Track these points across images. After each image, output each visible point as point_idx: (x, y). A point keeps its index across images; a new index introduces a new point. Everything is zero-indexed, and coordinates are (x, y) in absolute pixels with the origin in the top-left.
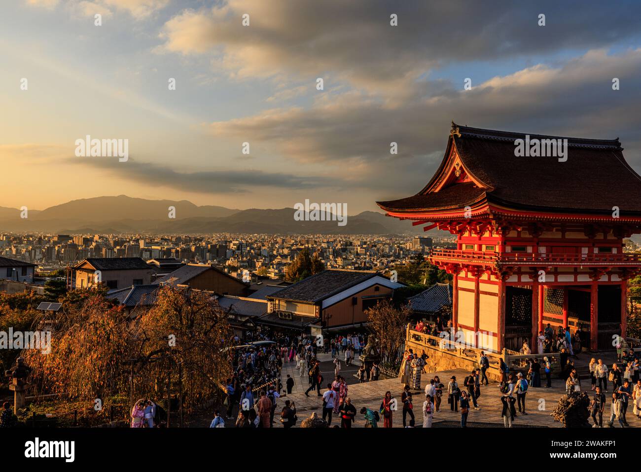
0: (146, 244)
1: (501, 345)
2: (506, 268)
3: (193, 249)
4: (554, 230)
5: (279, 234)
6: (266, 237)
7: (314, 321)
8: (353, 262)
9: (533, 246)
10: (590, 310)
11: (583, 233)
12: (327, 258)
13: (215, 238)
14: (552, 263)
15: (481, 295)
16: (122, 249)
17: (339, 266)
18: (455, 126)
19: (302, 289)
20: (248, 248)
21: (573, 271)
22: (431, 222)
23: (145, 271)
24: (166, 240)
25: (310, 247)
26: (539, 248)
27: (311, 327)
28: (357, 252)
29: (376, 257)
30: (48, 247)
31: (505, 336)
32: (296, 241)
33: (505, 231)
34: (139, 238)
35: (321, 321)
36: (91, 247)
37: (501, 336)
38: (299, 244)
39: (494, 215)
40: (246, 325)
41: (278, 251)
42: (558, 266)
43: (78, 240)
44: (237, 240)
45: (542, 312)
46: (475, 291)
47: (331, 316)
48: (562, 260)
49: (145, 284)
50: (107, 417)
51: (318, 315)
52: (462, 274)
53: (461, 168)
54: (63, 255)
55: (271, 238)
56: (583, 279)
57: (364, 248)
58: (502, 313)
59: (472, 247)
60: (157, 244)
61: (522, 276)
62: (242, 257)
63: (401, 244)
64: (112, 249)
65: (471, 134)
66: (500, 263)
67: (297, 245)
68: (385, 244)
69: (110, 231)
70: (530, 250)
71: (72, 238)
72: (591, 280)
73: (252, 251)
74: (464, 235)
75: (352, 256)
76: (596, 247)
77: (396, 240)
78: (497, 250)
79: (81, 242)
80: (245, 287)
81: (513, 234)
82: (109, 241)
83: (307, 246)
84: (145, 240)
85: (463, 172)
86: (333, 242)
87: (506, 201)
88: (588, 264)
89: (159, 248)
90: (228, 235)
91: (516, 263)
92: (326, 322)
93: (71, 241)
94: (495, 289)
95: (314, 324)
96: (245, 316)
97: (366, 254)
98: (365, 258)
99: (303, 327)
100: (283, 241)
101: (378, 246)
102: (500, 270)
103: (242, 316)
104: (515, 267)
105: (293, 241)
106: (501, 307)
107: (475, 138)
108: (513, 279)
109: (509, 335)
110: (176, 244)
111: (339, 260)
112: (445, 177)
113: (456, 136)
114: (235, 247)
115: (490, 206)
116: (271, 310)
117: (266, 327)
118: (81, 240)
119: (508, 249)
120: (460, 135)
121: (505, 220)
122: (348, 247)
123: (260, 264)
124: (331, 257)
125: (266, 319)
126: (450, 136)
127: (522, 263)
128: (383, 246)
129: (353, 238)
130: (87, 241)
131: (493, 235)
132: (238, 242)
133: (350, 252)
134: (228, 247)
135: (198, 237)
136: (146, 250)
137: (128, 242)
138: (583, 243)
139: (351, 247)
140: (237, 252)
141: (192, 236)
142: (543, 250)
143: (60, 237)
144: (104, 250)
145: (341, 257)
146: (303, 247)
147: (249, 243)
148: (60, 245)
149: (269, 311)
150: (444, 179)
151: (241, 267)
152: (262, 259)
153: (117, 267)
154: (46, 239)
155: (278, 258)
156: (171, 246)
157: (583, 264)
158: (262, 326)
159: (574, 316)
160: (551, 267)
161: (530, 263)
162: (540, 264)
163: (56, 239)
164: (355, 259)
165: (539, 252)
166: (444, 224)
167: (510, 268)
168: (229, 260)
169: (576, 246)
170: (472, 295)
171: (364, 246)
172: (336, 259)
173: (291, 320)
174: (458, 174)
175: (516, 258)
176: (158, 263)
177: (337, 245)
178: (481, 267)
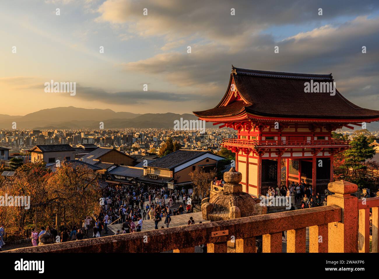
0: (85, 135)
1: (259, 193)
2: (261, 150)
3: (113, 137)
4: (289, 128)
5: (164, 128)
6: (156, 130)
7: (170, 180)
8: (207, 145)
9: (278, 137)
10: (312, 172)
11: (308, 129)
12: (192, 142)
13: (126, 131)
14: (288, 146)
15: (250, 165)
16: (71, 138)
17: (199, 147)
18: (234, 68)
19: (164, 161)
20: (145, 137)
21: (302, 150)
22: (223, 123)
23: (72, 152)
24: (97, 132)
25: (182, 135)
26: (282, 137)
27: (167, 184)
28: (210, 138)
29: (221, 141)
30: (27, 138)
31: (261, 188)
32: (174, 132)
33: (261, 128)
34: (81, 131)
35: (174, 180)
36: (53, 137)
37: (259, 188)
38: (176, 134)
39: (252, 120)
40: (132, 183)
41: (163, 138)
42: (293, 148)
43: (45, 133)
44: (139, 132)
45: (288, 174)
46: (247, 162)
47: (180, 177)
48: (294, 144)
49: (71, 159)
50: (25, 236)
51: (172, 177)
52: (240, 153)
53: (237, 92)
54: (36, 142)
55: (159, 130)
56: (308, 155)
57: (214, 136)
58: (259, 175)
59: (245, 137)
60: (91, 135)
61: (271, 154)
62: (142, 142)
63: (236, 133)
64: (65, 138)
65: (243, 73)
66: (257, 147)
67: (174, 134)
68: (226, 133)
69: (63, 128)
70: (276, 139)
71: (41, 132)
72: (312, 155)
73: (148, 138)
74: (241, 131)
75: (207, 141)
76: (316, 136)
77: (233, 131)
78: (257, 139)
79: (47, 134)
80: (134, 160)
81: (266, 130)
82: (63, 133)
83: (180, 135)
84: (84, 133)
85: (238, 94)
86: (195, 133)
87: (257, 112)
88: (309, 146)
89: (93, 137)
90: (134, 129)
91: (266, 147)
92: (177, 180)
93: (41, 134)
94: (256, 161)
95: (170, 181)
96: (131, 177)
97: (215, 140)
98: (214, 142)
99: (163, 184)
100: (166, 132)
101: (222, 135)
102: (257, 150)
103: (129, 177)
104: (266, 148)
105: (172, 132)
106: (259, 172)
107: (246, 75)
108: (266, 155)
109: (264, 187)
110: (103, 135)
111: (199, 143)
112: (229, 97)
113: (234, 74)
114: (138, 136)
115: (248, 114)
116: (146, 174)
117: (143, 184)
118: (47, 133)
119: (263, 138)
120: (236, 74)
121: (260, 122)
122: (204, 135)
123: (152, 146)
124: (194, 141)
125: (142, 179)
126: (231, 74)
127: (270, 146)
128: (225, 134)
129: (208, 130)
130: (50, 134)
131: (255, 131)
132: (139, 133)
133: (206, 138)
134: (133, 136)
135: (116, 131)
136: (85, 139)
137: (75, 134)
138: (308, 134)
139: (206, 135)
140: (139, 139)
141: (112, 130)
142: (284, 139)
143: (34, 131)
144: (60, 139)
145: (200, 141)
146: (178, 136)
147: (146, 134)
148: (34, 136)
149: (144, 174)
150: (229, 98)
151: (141, 148)
152: (153, 143)
153: (54, 150)
154: (26, 133)
155: (163, 142)
156: (100, 136)
157: (306, 146)
158: (140, 183)
159: (304, 176)
160: (287, 148)
161: (275, 146)
162: (280, 147)
163: (32, 133)
164: (208, 143)
165: (282, 140)
166: (230, 124)
167: (263, 149)
168: (134, 144)
169: (304, 136)
170: (245, 164)
171: (214, 135)
172: (197, 143)
173: (156, 180)
174: (236, 96)
175: (267, 144)
176: (83, 147)
177: (198, 134)
178: (247, 149)
